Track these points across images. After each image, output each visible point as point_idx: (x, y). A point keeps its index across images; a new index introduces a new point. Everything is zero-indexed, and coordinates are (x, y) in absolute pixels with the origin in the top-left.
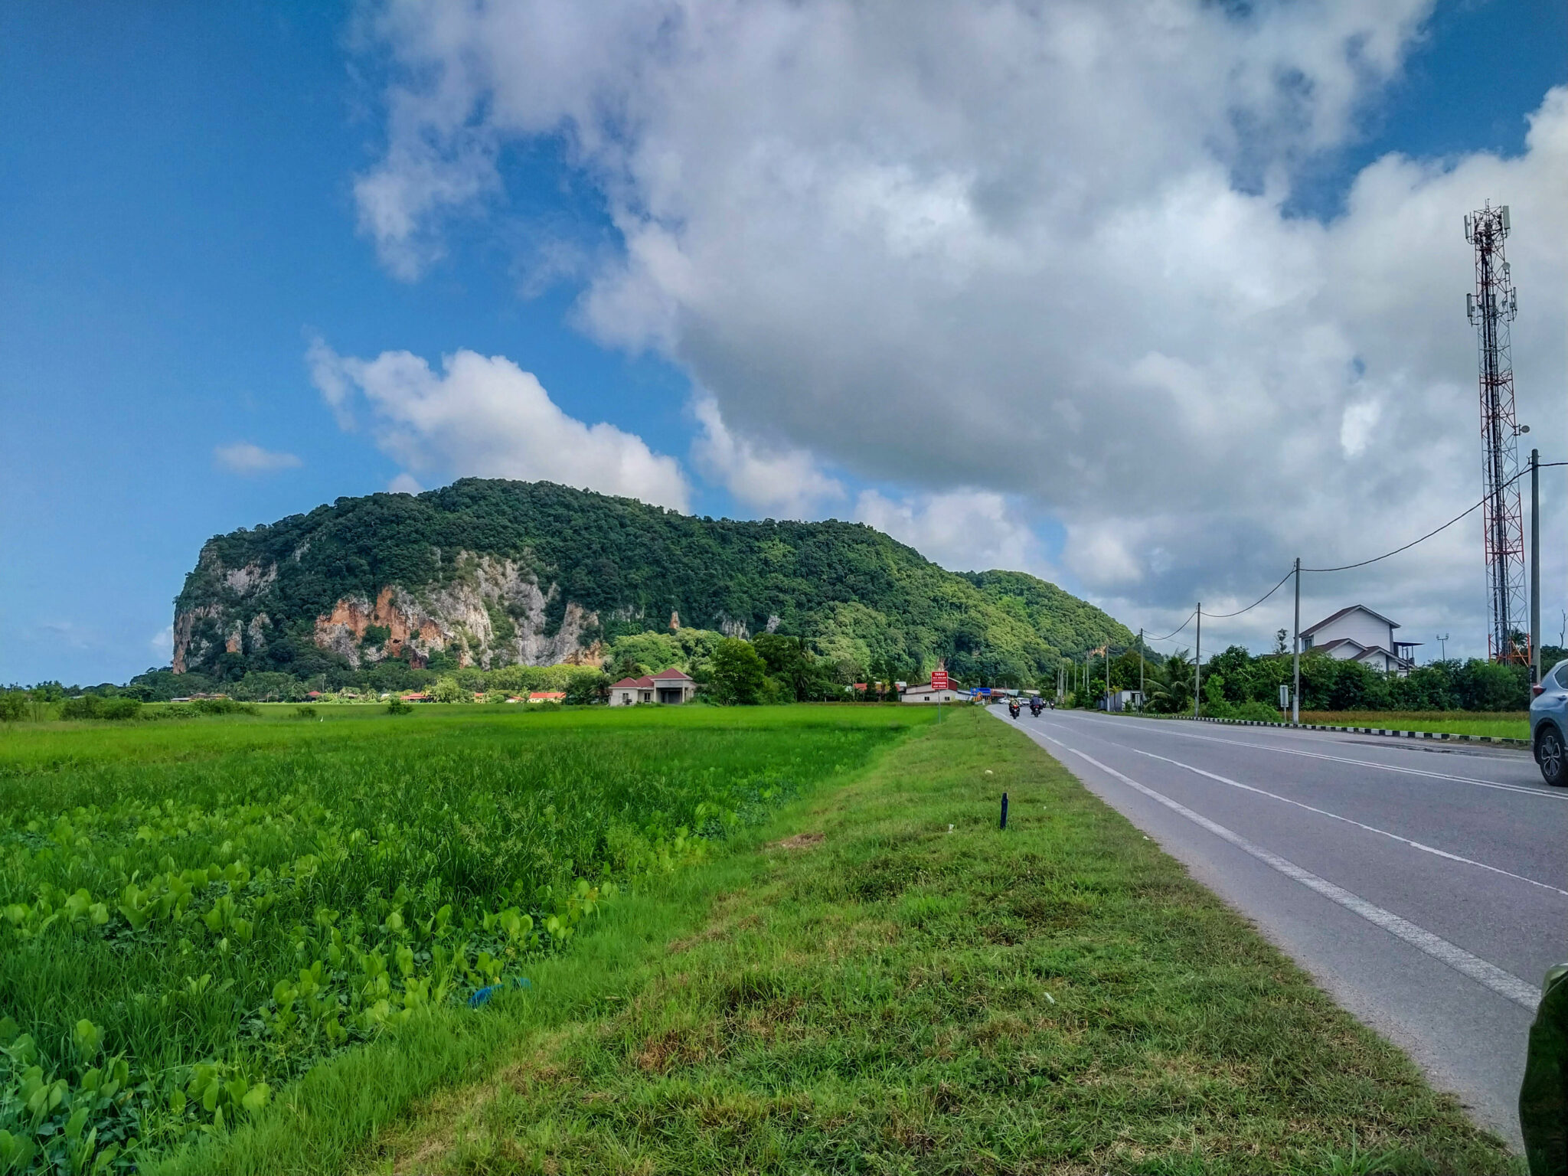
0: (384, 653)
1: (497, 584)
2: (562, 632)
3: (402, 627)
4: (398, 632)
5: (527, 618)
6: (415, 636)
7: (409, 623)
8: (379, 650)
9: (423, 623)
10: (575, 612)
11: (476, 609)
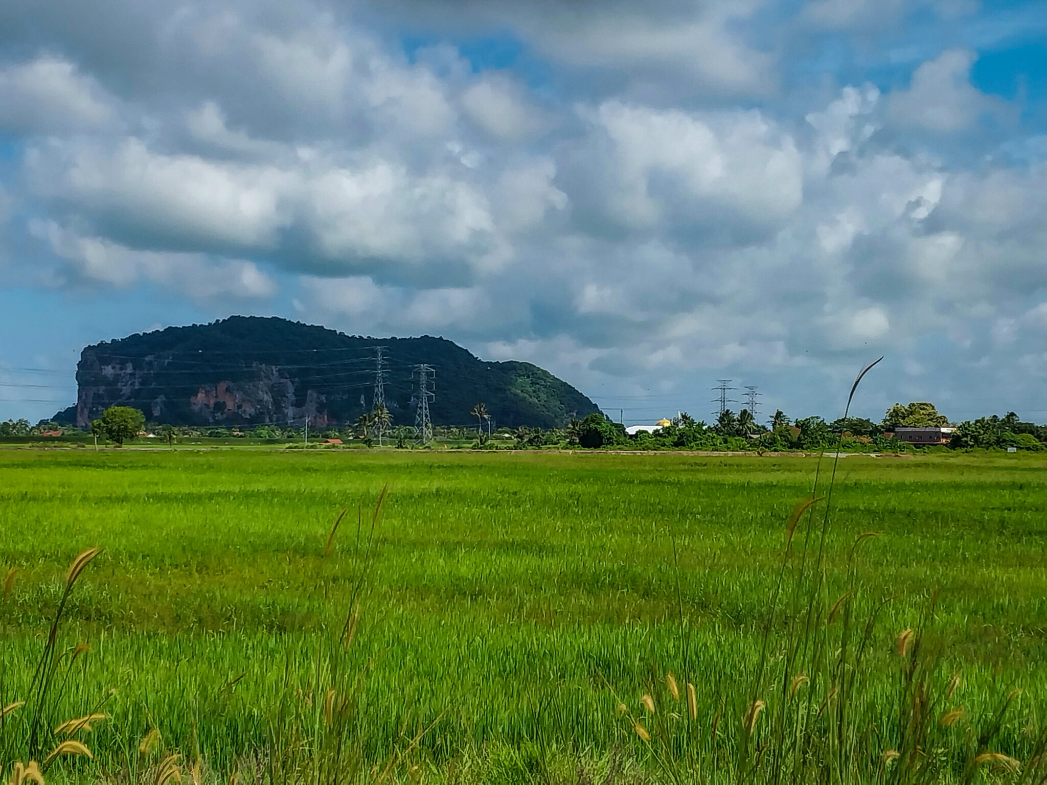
0: (225, 416)
1: (270, 379)
2: (306, 404)
3: (233, 403)
4: (230, 405)
5: (287, 397)
6: (240, 407)
7: (237, 401)
8: (222, 414)
9: (244, 401)
10: (311, 394)
11: (267, 393)
